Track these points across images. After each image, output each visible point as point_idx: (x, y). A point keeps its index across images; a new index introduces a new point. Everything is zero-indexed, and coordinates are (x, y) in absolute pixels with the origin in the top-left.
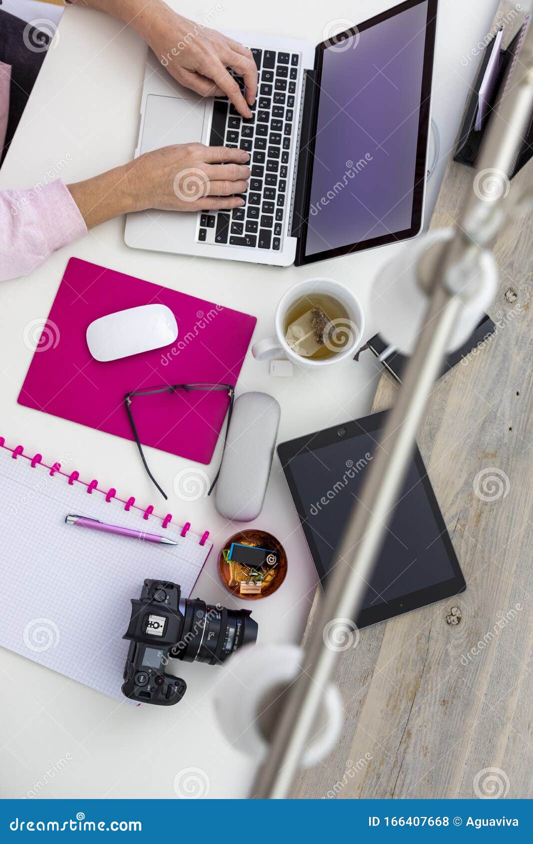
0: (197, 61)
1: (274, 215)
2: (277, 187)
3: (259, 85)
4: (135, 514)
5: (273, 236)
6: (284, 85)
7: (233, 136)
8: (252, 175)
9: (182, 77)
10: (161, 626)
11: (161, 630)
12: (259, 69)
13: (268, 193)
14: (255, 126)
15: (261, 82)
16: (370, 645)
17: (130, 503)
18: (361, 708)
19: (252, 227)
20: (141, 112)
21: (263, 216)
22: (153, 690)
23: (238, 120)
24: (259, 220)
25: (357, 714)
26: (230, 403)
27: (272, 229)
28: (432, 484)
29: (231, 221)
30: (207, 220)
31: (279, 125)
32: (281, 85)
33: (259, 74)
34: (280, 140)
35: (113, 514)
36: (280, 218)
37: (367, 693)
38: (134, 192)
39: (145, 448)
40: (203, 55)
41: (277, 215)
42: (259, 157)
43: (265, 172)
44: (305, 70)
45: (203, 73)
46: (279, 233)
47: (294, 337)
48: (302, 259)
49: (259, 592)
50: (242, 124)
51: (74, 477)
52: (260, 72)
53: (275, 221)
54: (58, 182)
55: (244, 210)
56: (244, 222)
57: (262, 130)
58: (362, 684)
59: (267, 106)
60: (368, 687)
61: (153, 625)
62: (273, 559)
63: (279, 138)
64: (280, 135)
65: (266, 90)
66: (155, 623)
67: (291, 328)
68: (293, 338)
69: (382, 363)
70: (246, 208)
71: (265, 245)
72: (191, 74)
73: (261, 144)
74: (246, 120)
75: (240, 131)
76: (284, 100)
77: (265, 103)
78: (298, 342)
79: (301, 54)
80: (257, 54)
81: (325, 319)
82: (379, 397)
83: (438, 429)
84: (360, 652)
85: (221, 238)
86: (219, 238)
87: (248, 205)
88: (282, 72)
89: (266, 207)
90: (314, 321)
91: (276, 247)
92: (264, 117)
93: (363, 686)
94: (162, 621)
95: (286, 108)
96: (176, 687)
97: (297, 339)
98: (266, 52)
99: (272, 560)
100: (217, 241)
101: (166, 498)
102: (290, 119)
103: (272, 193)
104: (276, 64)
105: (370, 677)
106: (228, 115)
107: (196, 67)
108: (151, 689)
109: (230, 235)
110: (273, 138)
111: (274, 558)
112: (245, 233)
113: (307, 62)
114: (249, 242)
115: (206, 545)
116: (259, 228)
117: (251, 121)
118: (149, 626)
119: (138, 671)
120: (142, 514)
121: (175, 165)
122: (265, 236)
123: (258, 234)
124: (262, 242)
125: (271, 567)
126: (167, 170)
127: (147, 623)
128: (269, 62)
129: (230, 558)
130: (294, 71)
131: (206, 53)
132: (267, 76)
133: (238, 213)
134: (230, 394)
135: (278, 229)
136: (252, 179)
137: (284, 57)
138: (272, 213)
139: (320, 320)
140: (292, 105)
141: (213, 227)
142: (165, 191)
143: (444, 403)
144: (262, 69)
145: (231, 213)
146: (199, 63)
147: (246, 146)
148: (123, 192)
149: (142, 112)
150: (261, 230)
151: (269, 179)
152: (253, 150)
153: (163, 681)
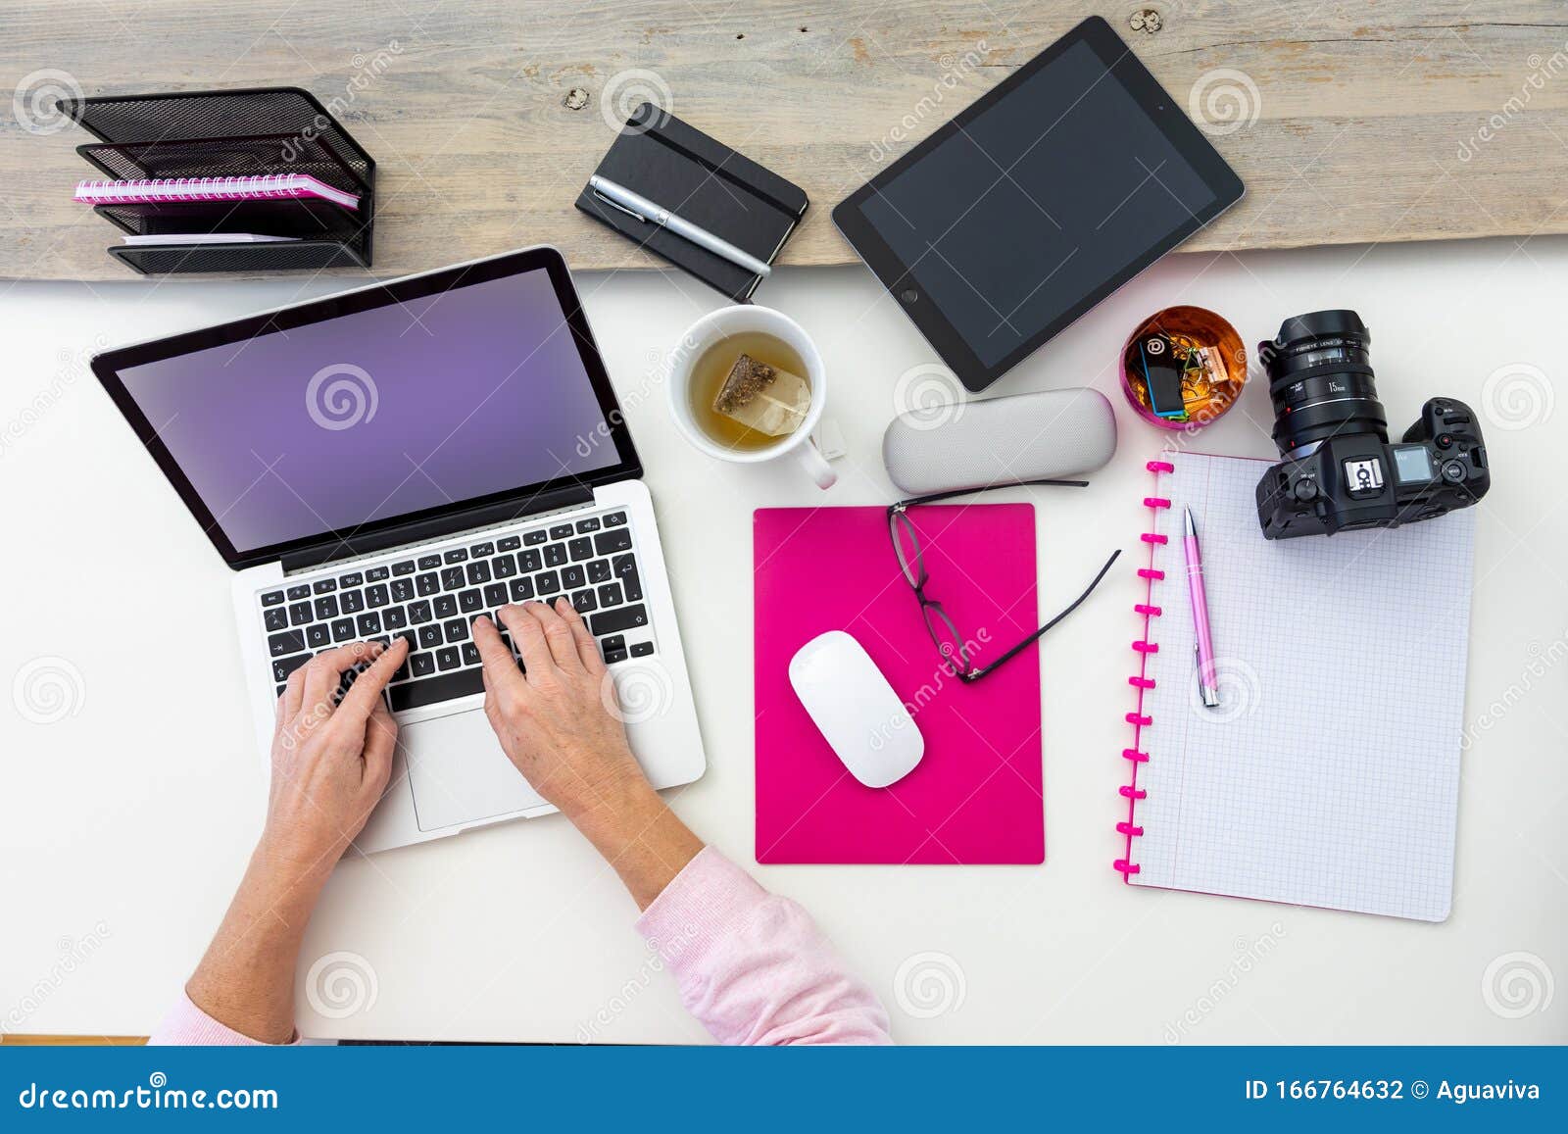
0: (344, 758)
1: (566, 541)
2: (514, 553)
3: (340, 645)
4: (1160, 595)
5: (603, 530)
6: (324, 602)
7: (447, 658)
8: (508, 602)
9: (378, 780)
10: (1361, 466)
11: (1367, 465)
12: (309, 656)
13: (530, 564)
14: (416, 628)
15: (333, 644)
16: (1242, 138)
17: (1147, 611)
18: (1347, 119)
19: (598, 571)
20: (457, 833)
21: (574, 560)
22: (1463, 446)
23: (415, 659)
24: (583, 563)
25: (1361, 123)
26: (919, 504)
27: (591, 535)
28: (941, 125)
29: (600, 610)
30: (613, 652)
31: (401, 586)
32: (327, 607)
33: (318, 652)
34: (428, 576)
35: (1174, 632)
36: (567, 530)
37: (1321, 118)
38: (619, 784)
39: (1043, 620)
40: (330, 753)
41: (564, 536)
42: (471, 601)
43: (494, 581)
44: (285, 576)
45: (361, 742)
46: (595, 521)
47: (784, 421)
48: (629, 466)
49: (1215, 348)
50: (420, 650)
51: (1138, 720)
52: (314, 651)
53: (577, 536)
54: (643, 928)
55: (574, 595)
56: (595, 587)
57: (420, 612)
58: (1310, 131)
59: (374, 617)
60: (1311, 119)
61: (1364, 480)
62: (1153, 344)
63: (425, 579)
64: (419, 579)
65: (344, 631)
66: (1360, 478)
67: (774, 432)
68: (788, 420)
69: (770, 265)
70: (570, 592)
71: (623, 539)
72: (369, 763)
73: (445, 606)
74: (412, 646)
75: (433, 650)
76: (352, 593)
77: (368, 624)
78: (792, 410)
79: (257, 591)
80: (283, 670)
81: (729, 384)
82: (829, 256)
83: (847, 147)
84: (1260, 150)
85: (636, 616)
86: (639, 619)
87: (563, 591)
88: (301, 613)
89: (555, 558)
90: (744, 401)
91: (622, 517)
92: (395, 618)
93: (1311, 128)
94: (1353, 468)
95: (366, 585)
96: (1446, 411)
97: (786, 413)
98: (274, 653)
99: (1156, 346)
100: (645, 622)
101: (1118, 553)
102: (384, 571)
103: (528, 557)
104: (291, 628)
105: (1293, 122)
106: (412, 679)
107: (356, 757)
108: (1463, 451)
109: (626, 604)
110: (428, 588)
111: (1151, 342)
112: (614, 580)
113: (271, 576)
114: (628, 569)
115: (1170, 462)
116: (596, 558)
117: (409, 636)
118: (1368, 486)
119: (1445, 482)
120: (1157, 584)
121: (550, 728)
122: (608, 543)
123: (609, 557)
124: (620, 544)
125: (1167, 343)
126: (562, 740)
127: (1366, 490)
128: (292, 642)
129: (1181, 412)
130: (293, 593)
131: (324, 748)
132: (319, 637)
133: (582, 603)
134: (902, 509)
135: (588, 525)
136: (514, 600)
137: (273, 620)
138: (563, 545)
139: (737, 391)
140: (358, 576)
141: (622, 637)
142: (598, 733)
143: (799, 149)
144: (308, 650)
145: (587, 615)
146: (346, 753)
147: (458, 630)
148: (627, 803)
149: (455, 831)
150: (600, 554)
151: (504, 570)
152: (460, 615)
153: (1442, 435)
